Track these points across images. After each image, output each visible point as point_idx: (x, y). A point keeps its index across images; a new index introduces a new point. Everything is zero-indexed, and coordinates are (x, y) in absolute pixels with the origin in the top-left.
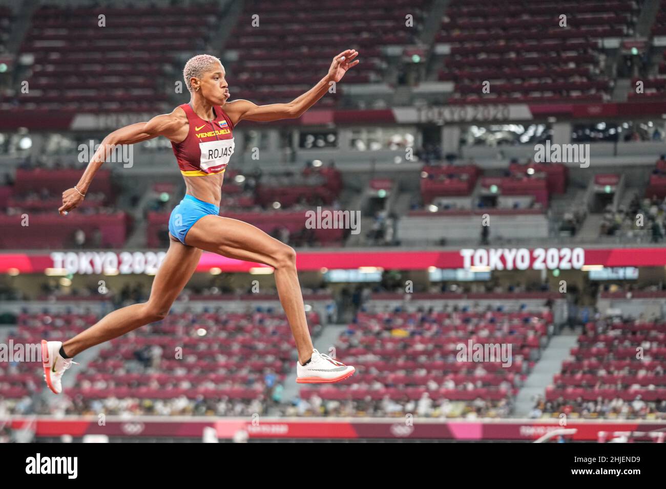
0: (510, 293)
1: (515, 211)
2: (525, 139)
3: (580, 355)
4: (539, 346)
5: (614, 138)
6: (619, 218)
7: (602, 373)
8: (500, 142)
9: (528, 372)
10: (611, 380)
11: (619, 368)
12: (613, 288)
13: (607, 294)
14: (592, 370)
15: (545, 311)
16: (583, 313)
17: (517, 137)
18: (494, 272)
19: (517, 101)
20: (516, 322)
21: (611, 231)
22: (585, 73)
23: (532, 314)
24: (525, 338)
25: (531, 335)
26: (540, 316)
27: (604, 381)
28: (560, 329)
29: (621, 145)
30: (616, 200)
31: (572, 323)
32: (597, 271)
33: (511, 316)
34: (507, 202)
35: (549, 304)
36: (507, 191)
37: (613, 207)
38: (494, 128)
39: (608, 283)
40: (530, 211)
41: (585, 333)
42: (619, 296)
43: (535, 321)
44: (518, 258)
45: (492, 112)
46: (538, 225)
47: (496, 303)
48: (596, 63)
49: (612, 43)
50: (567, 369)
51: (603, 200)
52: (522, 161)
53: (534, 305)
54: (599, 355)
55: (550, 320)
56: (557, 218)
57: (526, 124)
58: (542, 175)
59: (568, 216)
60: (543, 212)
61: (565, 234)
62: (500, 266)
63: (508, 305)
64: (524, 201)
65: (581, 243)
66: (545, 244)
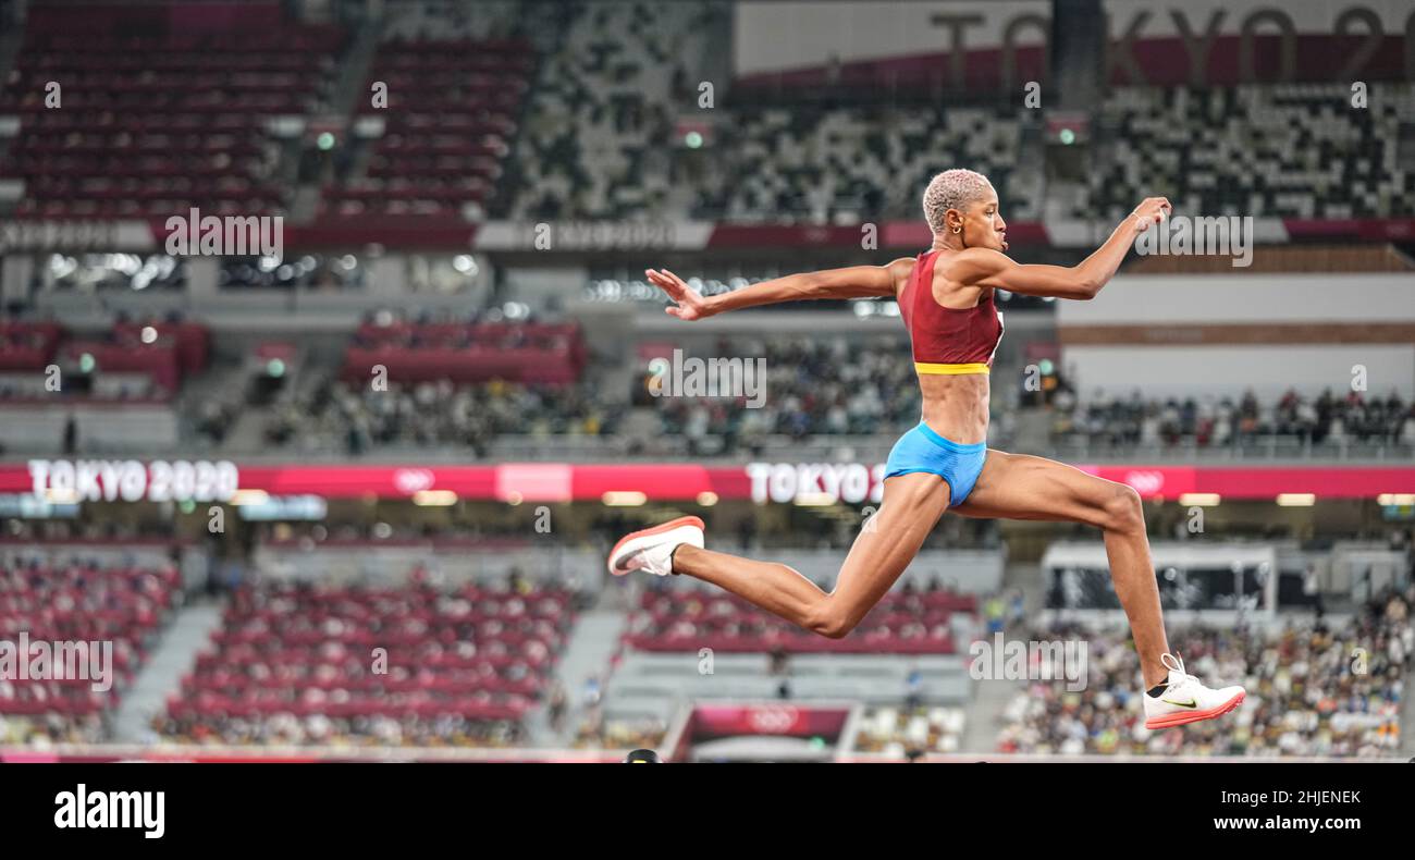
0: (110, 537)
1: (122, 400)
2: (142, 280)
3: (224, 641)
4: (156, 625)
5: (290, 284)
6: (294, 416)
7: (260, 671)
8: (101, 286)
9: (140, 666)
10: (274, 683)
11: (288, 663)
12: (283, 533)
13: (271, 541)
14: (244, 667)
15: (167, 566)
16: (231, 572)
17: (125, 280)
18: (86, 504)
19: (130, 218)
20: (120, 585)
21: (279, 436)
22: (243, 174)
23: (145, 572)
24: (133, 611)
25: (144, 608)
26: (159, 576)
27: (263, 685)
28: (192, 598)
29: (303, 296)
30: (291, 385)
31: (212, 588)
32: (256, 503)
33: (110, 575)
34: (108, 385)
35: (176, 555)
36: (107, 366)
37: (286, 396)
38: (92, 258)
39: (271, 524)
40: (147, 399)
41: (234, 605)
42: (291, 546)
43: (152, 585)
44: (126, 480)
45: (87, 233)
46: (161, 424)
47: (86, 554)
48: (261, 156)
49: (289, 126)
50: (204, 665)
51: (267, 388)
52: (136, 316)
53: (151, 558)
54: (259, 645)
55: (174, 583)
56: (191, 414)
57: (144, 256)
58: (170, 342)
59: (211, 410)
60: (169, 402)
61: (205, 442)
62: (95, 493)
63: (107, 557)
64: (137, 384)
65: (231, 456)
66: (171, 456)
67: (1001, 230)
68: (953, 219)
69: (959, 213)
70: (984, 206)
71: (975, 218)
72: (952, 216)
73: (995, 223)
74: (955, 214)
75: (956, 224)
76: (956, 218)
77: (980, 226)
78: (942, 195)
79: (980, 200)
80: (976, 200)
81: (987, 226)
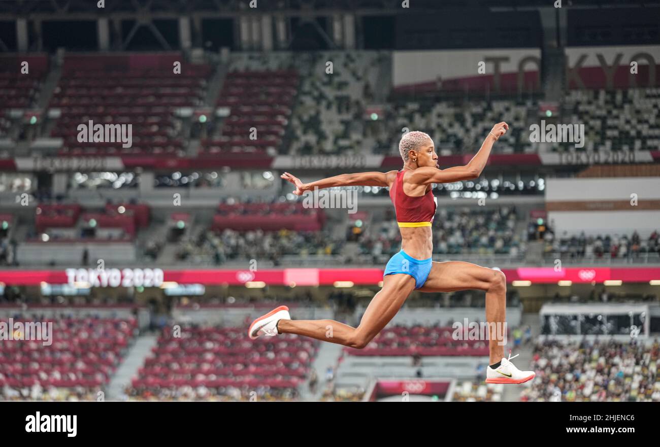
0: (104, 304)
1: (109, 240)
2: (118, 184)
3: (158, 352)
4: (126, 345)
5: (187, 186)
6: (190, 247)
7: (175, 366)
8: (99, 187)
9: (119, 364)
10: (181, 371)
11: (188, 362)
12: (185, 301)
13: (179, 305)
14: (167, 364)
15: (131, 318)
16: (161, 320)
17: (110, 184)
18: (93, 289)
19: (111, 155)
20: (110, 326)
21: (183, 256)
22: (164, 135)
23: (122, 320)
24: (115, 338)
25: (120, 337)
26: (127, 322)
27: (176, 372)
28: (143, 332)
29: (193, 191)
30: (188, 232)
31: (152, 327)
32: (172, 288)
33: (105, 321)
34: (103, 233)
35: (135, 312)
36: (102, 224)
37: (185, 238)
38: (94, 174)
39: (179, 297)
40: (121, 240)
41: (162, 335)
42: (189, 307)
43: (124, 326)
44: (111, 277)
45: (92, 163)
46: (128, 251)
47: (93, 312)
48: (173, 127)
49: (185, 112)
50: (149, 363)
51: (177, 234)
52: (115, 201)
53: (123, 314)
54: (174, 354)
55: (134, 325)
56: (142, 245)
57: (119, 173)
58: (131, 213)
59: (151, 244)
60: (131, 241)
61: (148, 259)
62: (97, 283)
63: (103, 313)
64: (116, 233)
65: (160, 266)
66: (132, 266)
67: (435, 159)
68: (413, 154)
69: (415, 151)
70: (427, 148)
71: (423, 154)
72: (412, 153)
73: (433, 156)
74: (413, 152)
75: (414, 157)
76: (414, 154)
77: (425, 158)
78: (407, 144)
79: (425, 145)
80: (423, 145)
81: (428, 158)
